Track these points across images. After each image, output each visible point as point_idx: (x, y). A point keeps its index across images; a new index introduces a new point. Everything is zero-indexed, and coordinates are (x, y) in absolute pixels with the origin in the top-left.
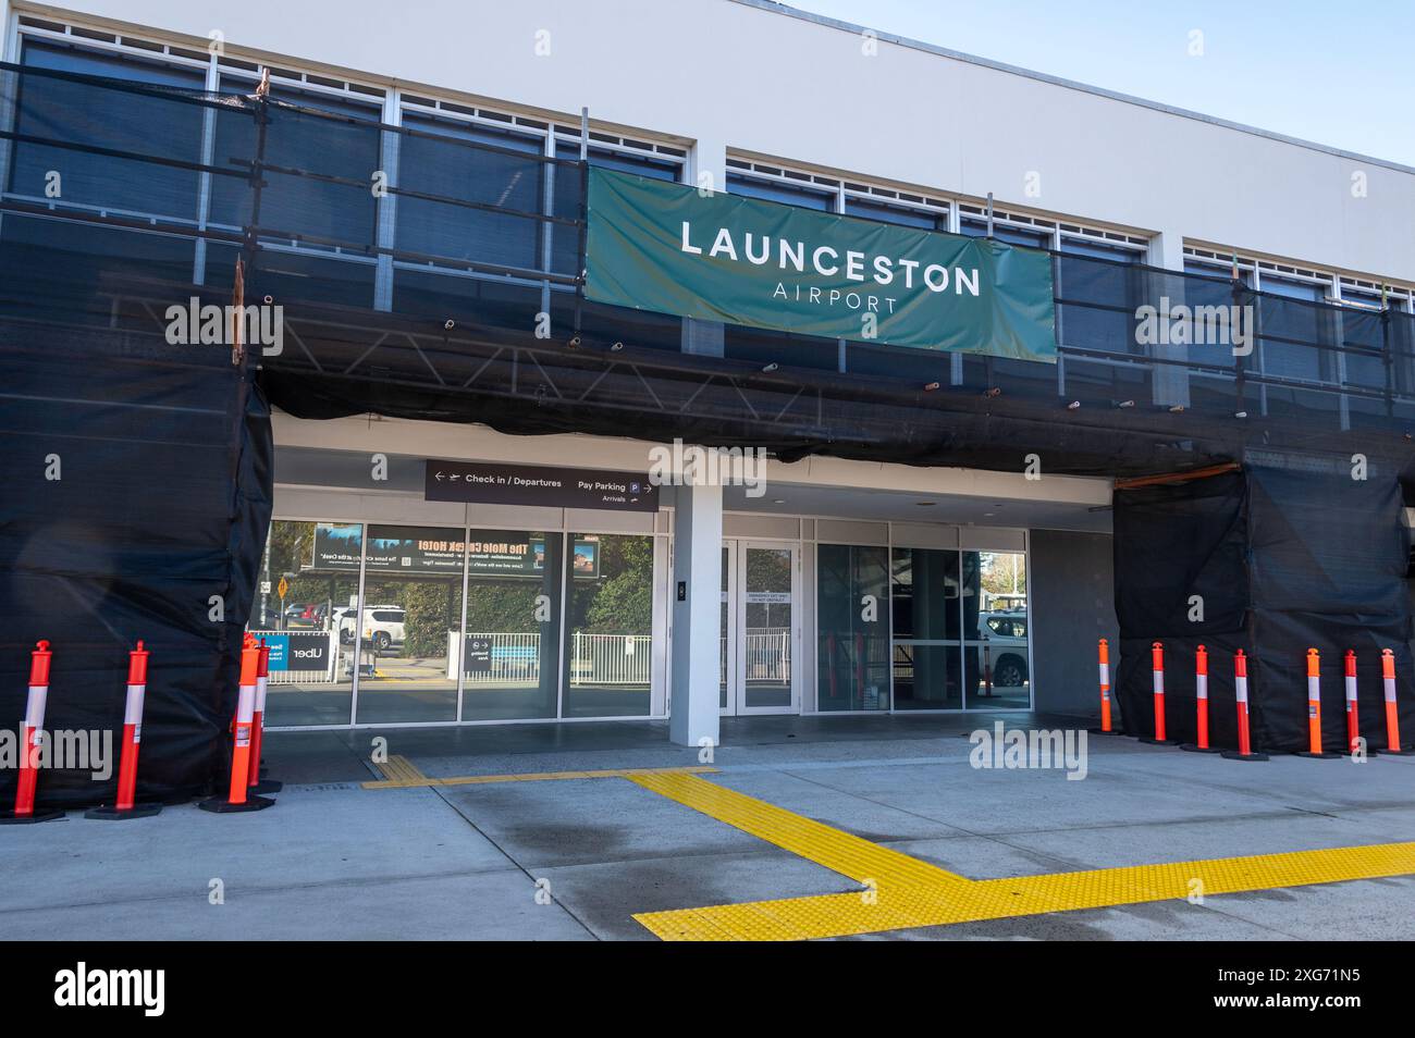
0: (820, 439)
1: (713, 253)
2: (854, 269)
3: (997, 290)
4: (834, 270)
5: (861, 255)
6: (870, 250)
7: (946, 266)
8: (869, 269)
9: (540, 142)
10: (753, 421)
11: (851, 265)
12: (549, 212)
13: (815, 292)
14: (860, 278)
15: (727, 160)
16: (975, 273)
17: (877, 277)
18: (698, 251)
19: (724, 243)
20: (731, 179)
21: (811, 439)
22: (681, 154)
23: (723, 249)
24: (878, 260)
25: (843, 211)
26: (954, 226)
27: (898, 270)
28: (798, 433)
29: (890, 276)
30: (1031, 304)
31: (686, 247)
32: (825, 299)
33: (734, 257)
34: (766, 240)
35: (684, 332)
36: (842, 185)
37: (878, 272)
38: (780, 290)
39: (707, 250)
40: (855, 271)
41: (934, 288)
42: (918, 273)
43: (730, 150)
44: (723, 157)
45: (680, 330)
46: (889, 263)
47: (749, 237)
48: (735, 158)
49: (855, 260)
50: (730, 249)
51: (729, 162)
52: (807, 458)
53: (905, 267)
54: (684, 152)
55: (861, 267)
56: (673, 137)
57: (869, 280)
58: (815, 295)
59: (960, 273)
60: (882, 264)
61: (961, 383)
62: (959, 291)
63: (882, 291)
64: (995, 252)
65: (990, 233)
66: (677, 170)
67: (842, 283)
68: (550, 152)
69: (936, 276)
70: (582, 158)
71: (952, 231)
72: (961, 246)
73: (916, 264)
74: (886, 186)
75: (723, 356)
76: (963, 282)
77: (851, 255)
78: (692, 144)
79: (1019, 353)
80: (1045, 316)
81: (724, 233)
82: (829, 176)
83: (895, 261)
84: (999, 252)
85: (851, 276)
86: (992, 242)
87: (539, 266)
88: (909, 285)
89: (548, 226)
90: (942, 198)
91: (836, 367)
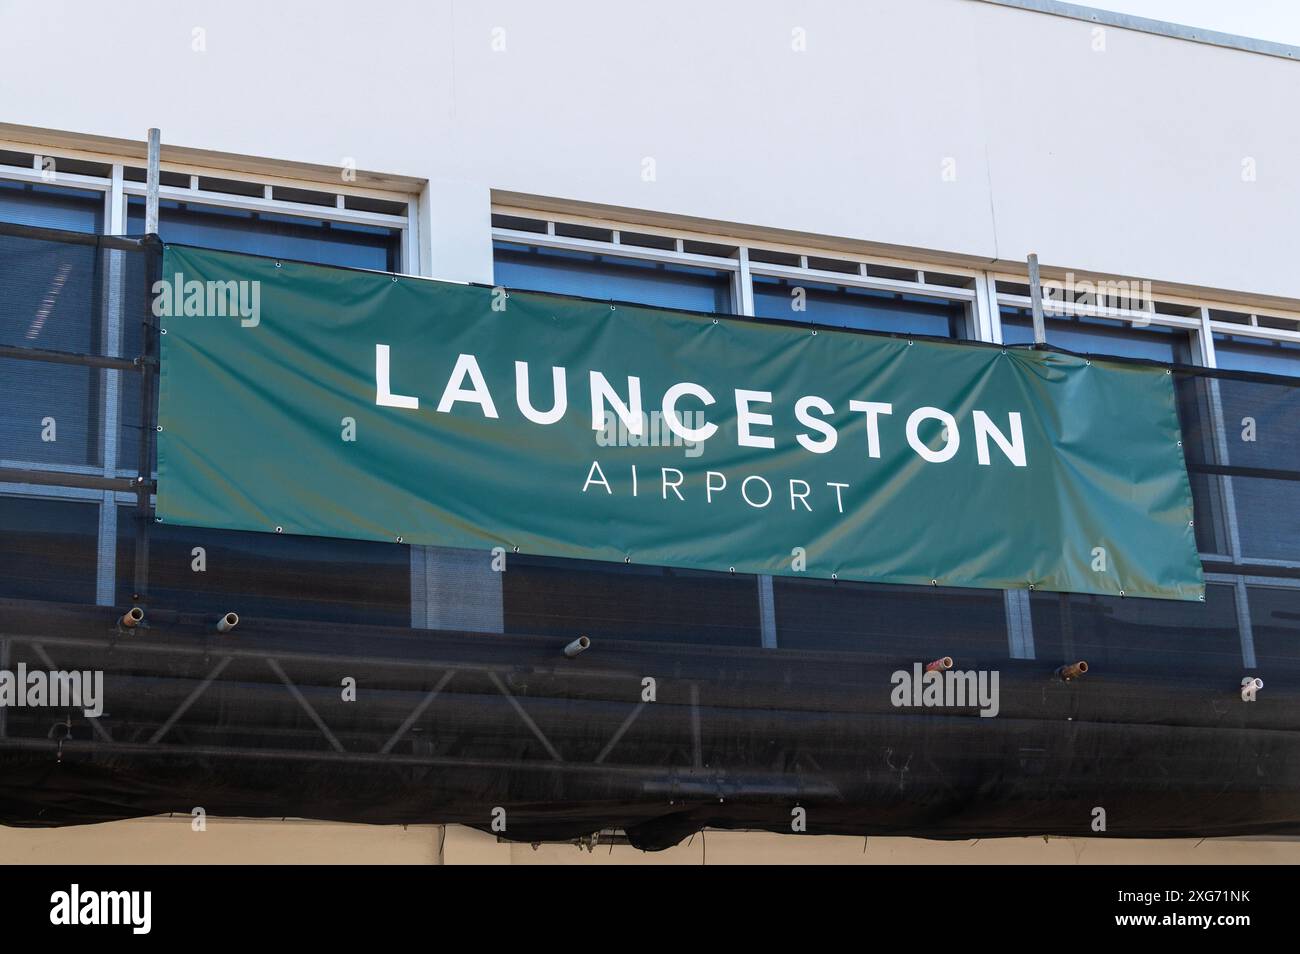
0: (704, 797)
1: (445, 406)
2: (752, 426)
3: (1061, 451)
4: (709, 430)
5: (766, 397)
6: (785, 387)
7: (950, 408)
8: (785, 424)
9: (95, 204)
10: (548, 766)
11: (745, 418)
12: (113, 350)
13: (672, 477)
14: (768, 443)
15: (494, 217)
16: (1015, 419)
17: (803, 439)
18: (411, 403)
19: (467, 384)
20: (504, 254)
21: (681, 797)
22: (398, 209)
23: (467, 396)
24: (802, 406)
25: (748, 310)
26: (988, 327)
27: (847, 421)
28: (649, 787)
29: (832, 437)
30: (1142, 476)
31: (385, 397)
32: (694, 491)
33: (490, 411)
34: (559, 374)
35: (414, 576)
36: (744, 254)
37: (805, 430)
38: (596, 476)
39: (430, 399)
40: (755, 429)
41: (927, 454)
42: (891, 427)
43: (498, 197)
44: (486, 211)
45: (406, 571)
46: (827, 408)
47: (522, 369)
48: (510, 210)
49: (753, 406)
50: (482, 395)
51: (498, 221)
52: (698, 834)
53: (863, 414)
54: (405, 206)
55: (766, 420)
56: (377, 178)
57: (787, 446)
58: (671, 485)
59: (982, 422)
60: (814, 412)
61: (1031, 655)
62: (984, 458)
63: (818, 469)
64: (1053, 374)
65: (1040, 335)
66: (391, 242)
67: (725, 455)
68: (116, 223)
69: (931, 432)
70: (148, 230)
71: (986, 338)
72: (981, 365)
73: (886, 408)
74: (835, 255)
75: (501, 631)
76: (991, 441)
77: (742, 397)
78: (418, 189)
79: (1123, 581)
80: (1170, 502)
81: (467, 363)
82: (714, 236)
83: (839, 403)
84: (1062, 374)
85: (745, 439)
86: (1045, 354)
87: (93, 457)
88: (874, 451)
89: (112, 377)
90: (959, 271)
91: (754, 637)
